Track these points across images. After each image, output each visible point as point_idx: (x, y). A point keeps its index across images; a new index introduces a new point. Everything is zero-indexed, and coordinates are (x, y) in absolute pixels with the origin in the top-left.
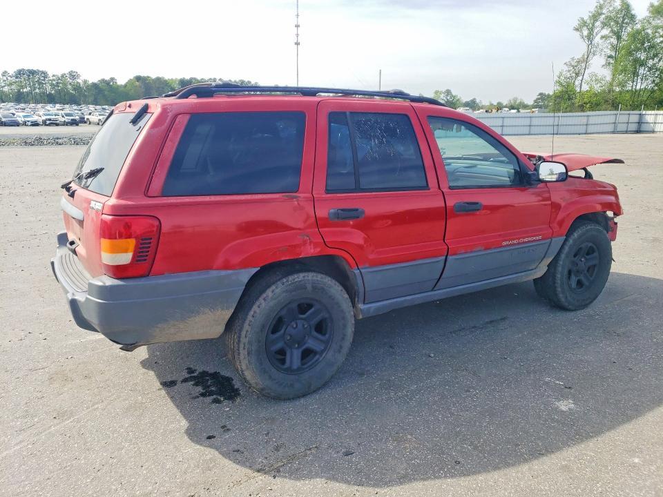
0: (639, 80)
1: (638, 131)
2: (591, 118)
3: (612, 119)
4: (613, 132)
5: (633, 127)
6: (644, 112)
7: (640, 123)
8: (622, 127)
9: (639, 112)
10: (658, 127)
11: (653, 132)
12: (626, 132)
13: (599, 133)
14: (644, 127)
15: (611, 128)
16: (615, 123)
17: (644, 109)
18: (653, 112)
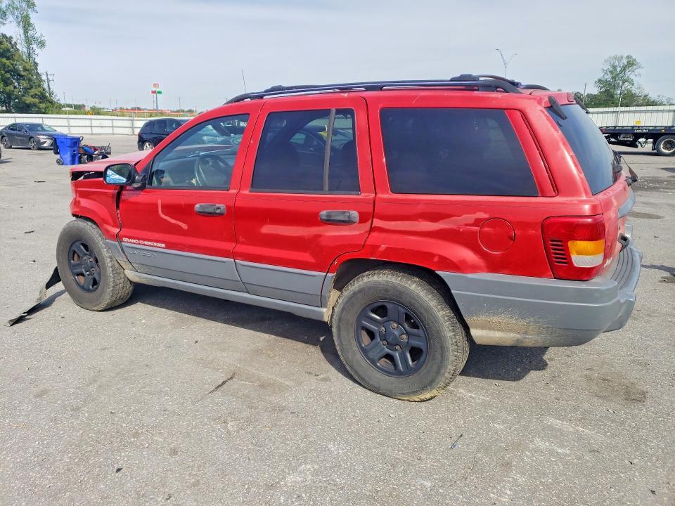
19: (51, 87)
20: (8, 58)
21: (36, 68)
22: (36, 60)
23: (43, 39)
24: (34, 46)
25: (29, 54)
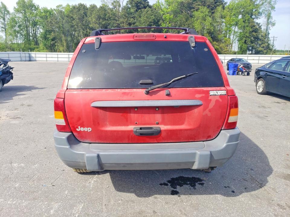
0: (19, 39)
1: (30, 61)
2: (10, 55)
3: (19, 55)
4: (21, 61)
5: (28, 59)
6: (30, 53)
7: (30, 57)
8: (24, 59)
9: (28, 53)
10: (37, 59)
11: (36, 61)
12: (26, 61)
13: (15, 61)
14: (32, 59)
15: (19, 59)
16: (21, 57)
17: (30, 51)
18: (34, 53)
19: (274, 43)
20: (255, 32)
21: (268, 35)
22: (269, 32)
23: (275, 22)
24: (270, 26)
25: (267, 29)
